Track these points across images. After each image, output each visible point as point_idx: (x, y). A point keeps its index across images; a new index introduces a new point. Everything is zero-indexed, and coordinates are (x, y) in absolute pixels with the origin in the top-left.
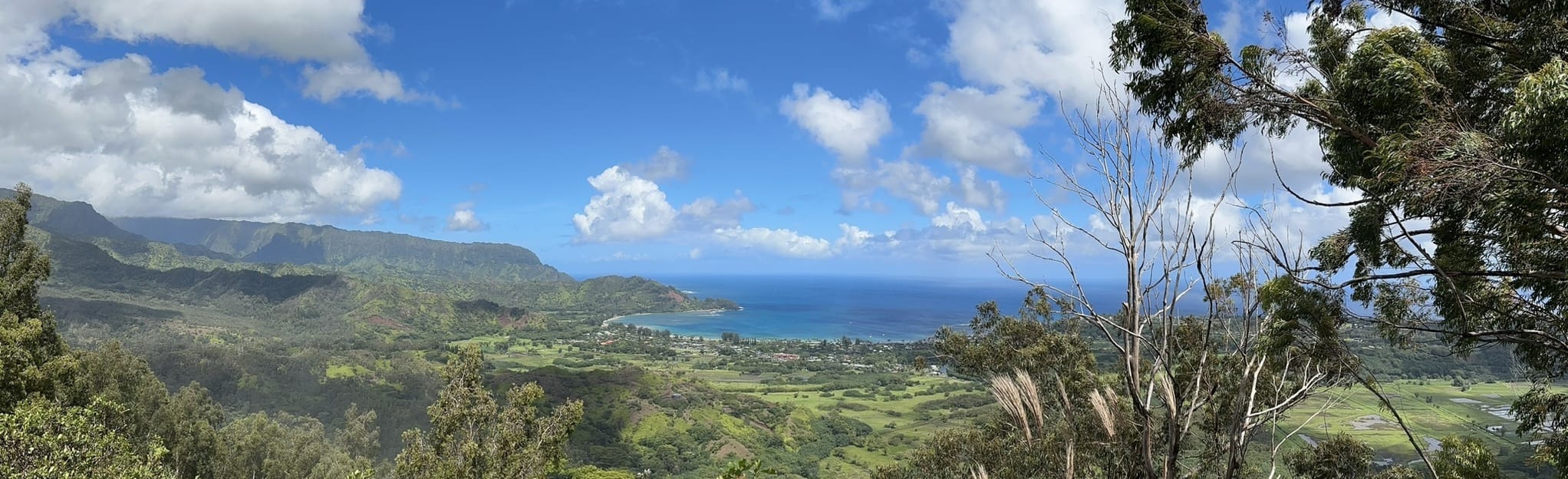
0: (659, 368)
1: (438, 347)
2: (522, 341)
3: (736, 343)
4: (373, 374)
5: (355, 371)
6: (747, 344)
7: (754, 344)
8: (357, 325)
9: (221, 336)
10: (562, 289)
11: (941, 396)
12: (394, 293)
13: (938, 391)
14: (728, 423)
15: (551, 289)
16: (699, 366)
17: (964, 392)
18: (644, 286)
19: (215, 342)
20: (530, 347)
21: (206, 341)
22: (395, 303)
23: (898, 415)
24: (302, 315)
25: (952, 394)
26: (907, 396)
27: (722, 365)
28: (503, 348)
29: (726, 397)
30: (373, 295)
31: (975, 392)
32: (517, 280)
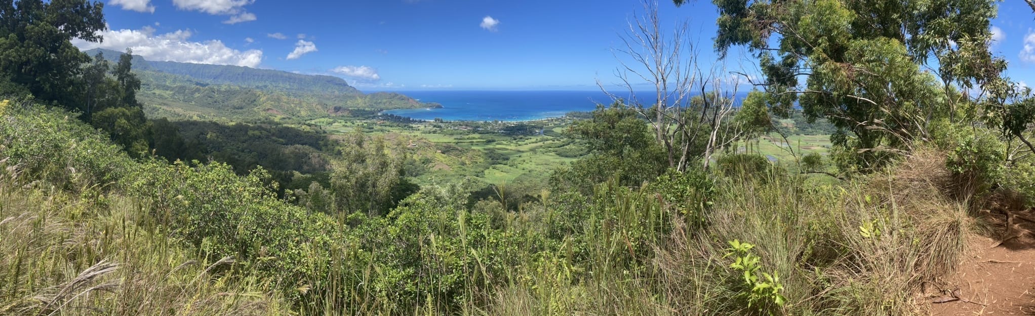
0: (406, 133)
1: (300, 123)
2: (339, 121)
3: (442, 122)
4: (270, 134)
5: (261, 133)
6: (447, 122)
7: (450, 123)
8: (261, 113)
9: (198, 116)
10: (358, 98)
11: (541, 144)
12: (278, 99)
13: (540, 141)
14: (439, 156)
15: (354, 97)
16: (425, 133)
17: (551, 142)
18: (398, 97)
19: (195, 118)
20: (344, 123)
21: (192, 118)
22: (279, 103)
23: (523, 152)
24: (235, 108)
25: (546, 142)
26: (526, 144)
27: (434, 132)
28: (330, 124)
29: (437, 146)
30: (268, 99)
31: (556, 142)
32: (337, 93)
